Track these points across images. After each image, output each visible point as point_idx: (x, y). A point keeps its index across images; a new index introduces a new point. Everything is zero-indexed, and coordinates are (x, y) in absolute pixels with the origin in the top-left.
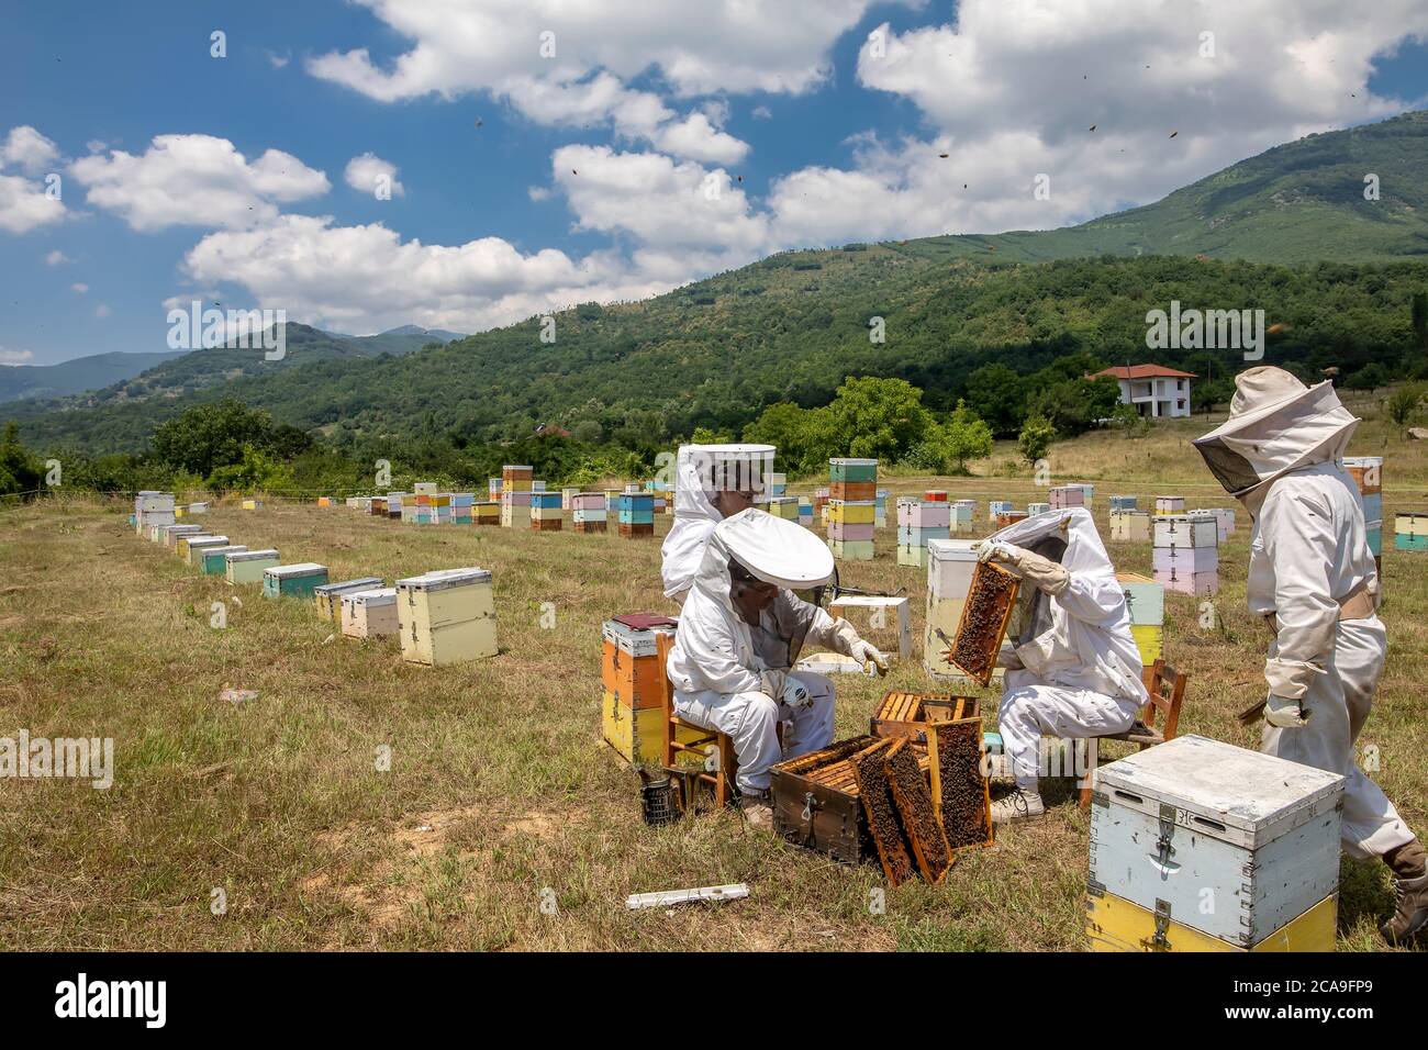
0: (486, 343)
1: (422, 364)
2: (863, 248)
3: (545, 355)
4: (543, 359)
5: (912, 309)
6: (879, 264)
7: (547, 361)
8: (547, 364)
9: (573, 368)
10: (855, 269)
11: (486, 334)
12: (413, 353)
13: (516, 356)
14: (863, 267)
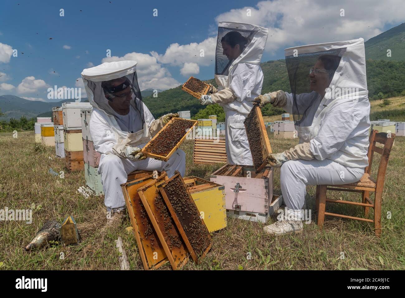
0: (167, 93)
1: (151, 99)
2: (273, 62)
3: (183, 96)
4: (183, 97)
5: (283, 79)
6: (277, 66)
7: (184, 97)
8: (184, 98)
9: (190, 99)
10: (270, 68)
11: (168, 91)
12: (149, 96)
13: (176, 96)
14: (272, 67)
